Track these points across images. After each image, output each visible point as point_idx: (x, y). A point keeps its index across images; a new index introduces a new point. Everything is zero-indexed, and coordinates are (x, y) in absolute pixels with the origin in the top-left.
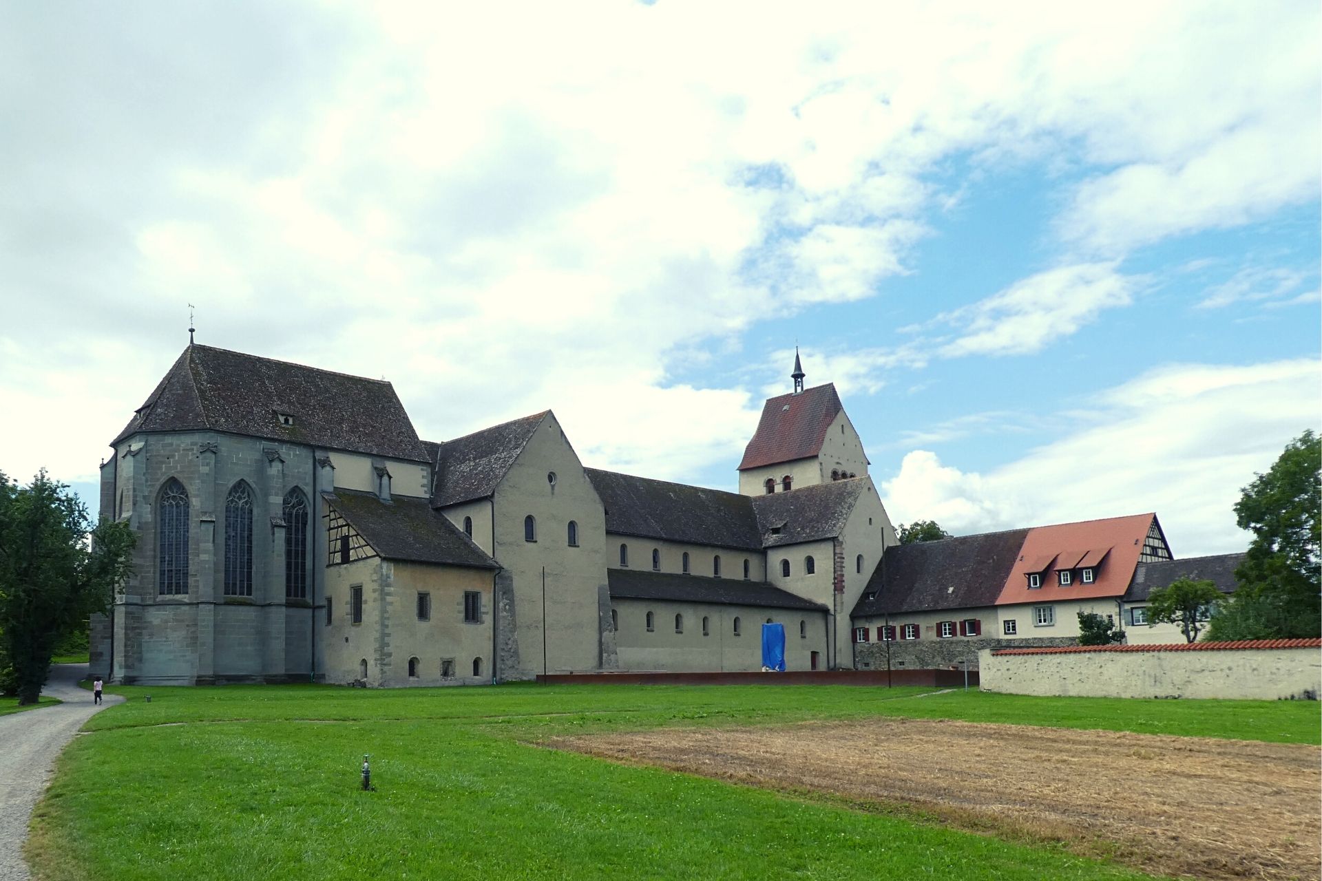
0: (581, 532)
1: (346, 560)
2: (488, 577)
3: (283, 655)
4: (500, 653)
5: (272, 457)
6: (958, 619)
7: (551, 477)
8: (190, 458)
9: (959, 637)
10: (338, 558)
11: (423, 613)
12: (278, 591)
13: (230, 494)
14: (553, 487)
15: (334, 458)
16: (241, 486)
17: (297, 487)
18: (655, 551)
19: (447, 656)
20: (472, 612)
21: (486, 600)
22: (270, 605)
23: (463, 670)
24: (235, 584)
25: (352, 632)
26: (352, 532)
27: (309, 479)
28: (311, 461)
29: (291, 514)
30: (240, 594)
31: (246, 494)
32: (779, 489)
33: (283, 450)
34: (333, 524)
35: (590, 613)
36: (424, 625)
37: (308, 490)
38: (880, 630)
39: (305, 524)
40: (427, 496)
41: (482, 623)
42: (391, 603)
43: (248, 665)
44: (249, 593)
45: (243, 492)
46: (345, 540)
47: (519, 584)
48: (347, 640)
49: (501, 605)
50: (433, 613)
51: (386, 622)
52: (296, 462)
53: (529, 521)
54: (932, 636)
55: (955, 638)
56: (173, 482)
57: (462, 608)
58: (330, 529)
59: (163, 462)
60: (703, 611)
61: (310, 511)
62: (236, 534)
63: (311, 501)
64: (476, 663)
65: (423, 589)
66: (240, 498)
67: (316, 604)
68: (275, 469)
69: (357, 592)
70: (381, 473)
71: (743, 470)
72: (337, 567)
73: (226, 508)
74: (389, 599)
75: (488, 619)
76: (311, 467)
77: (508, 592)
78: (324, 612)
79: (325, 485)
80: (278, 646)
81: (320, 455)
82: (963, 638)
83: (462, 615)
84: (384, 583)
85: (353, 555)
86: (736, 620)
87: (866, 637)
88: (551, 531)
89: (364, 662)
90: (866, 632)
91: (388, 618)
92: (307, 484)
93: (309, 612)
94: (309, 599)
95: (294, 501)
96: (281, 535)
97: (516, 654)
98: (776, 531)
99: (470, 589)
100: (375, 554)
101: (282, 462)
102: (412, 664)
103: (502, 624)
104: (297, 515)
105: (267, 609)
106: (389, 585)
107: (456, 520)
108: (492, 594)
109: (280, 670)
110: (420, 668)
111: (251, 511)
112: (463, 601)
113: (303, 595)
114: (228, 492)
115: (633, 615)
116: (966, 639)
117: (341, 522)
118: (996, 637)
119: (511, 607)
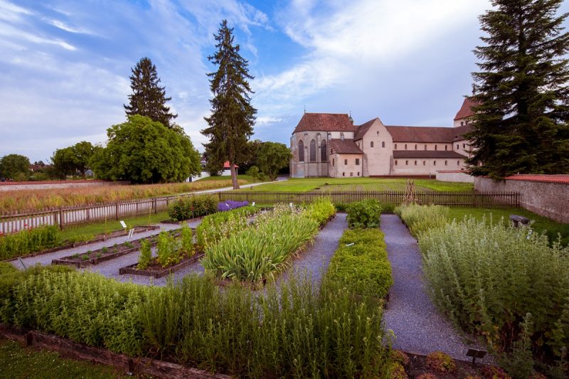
0: (386, 144)
2: (361, 155)
3: (322, 172)
4: (364, 171)
5: (319, 134)
7: (378, 133)
8: (303, 136)
10: (331, 153)
11: (346, 164)
12: (320, 161)
13: (311, 142)
14: (378, 135)
15: (331, 133)
16: (313, 140)
17: (324, 139)
19: (352, 172)
20: (357, 162)
21: (360, 160)
23: (355, 174)
24: (312, 159)
25: (333, 167)
26: (333, 148)
27: (327, 138)
29: (323, 145)
30: (313, 161)
31: (314, 142)
32: (464, 124)
33: (321, 132)
35: (388, 162)
36: (346, 166)
37: (326, 140)
39: (325, 147)
40: (353, 138)
43: (316, 174)
44: (315, 160)
46: (332, 150)
47: (369, 157)
48: (332, 169)
49: (364, 161)
50: (348, 163)
51: (338, 166)
52: (324, 134)
53: (372, 143)
56: (301, 141)
58: (330, 147)
59: (299, 137)
60: (423, 160)
61: (327, 144)
62: (312, 150)
63: (327, 142)
64: (358, 173)
65: (346, 159)
67: (327, 162)
68: (319, 136)
69: (334, 160)
70: (342, 135)
71: (455, 120)
72: (331, 155)
73: (310, 145)
74: (338, 161)
75: (361, 164)
76: (327, 135)
77: (366, 159)
79: (330, 138)
80: (320, 170)
81: (329, 132)
83: (355, 163)
85: (333, 152)
86: (435, 161)
88: (378, 144)
93: (325, 163)
95: (323, 142)
96: (320, 149)
97: (367, 171)
98: (458, 137)
99: (357, 158)
100: (336, 152)
101: (321, 135)
103: (365, 165)
105: (318, 163)
106: (338, 158)
107: (357, 143)
108: (362, 159)
109: (320, 175)
110: (345, 174)
111: (315, 145)
112: (355, 160)
113: (325, 160)
115: (401, 162)
119: (367, 162)
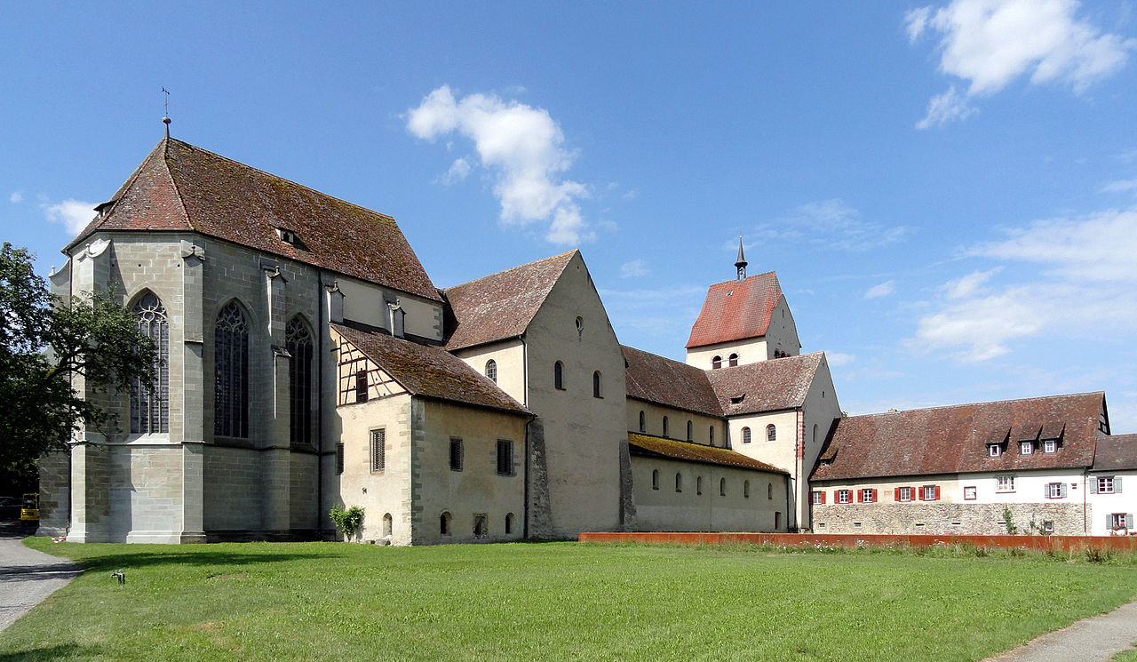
0: (604, 384)
1: (362, 398)
2: (520, 423)
3: (287, 507)
4: (532, 508)
5: (272, 276)
6: (917, 485)
7: (578, 322)
8: (169, 266)
9: (918, 501)
10: (353, 396)
11: (455, 463)
12: (281, 433)
13: (220, 315)
14: (580, 332)
15: (343, 285)
16: (234, 306)
17: (300, 314)
18: (642, 413)
19: (481, 511)
20: (504, 463)
21: (518, 450)
22: (271, 449)
23: (495, 526)
24: (227, 424)
25: (372, 481)
26: (371, 366)
27: (314, 306)
28: (316, 286)
29: (294, 345)
30: (234, 436)
31: (240, 316)
32: (725, 364)
33: (284, 269)
34: (346, 357)
35: (612, 468)
36: (456, 475)
37: (314, 319)
38: (836, 494)
39: (309, 357)
40: (440, 339)
41: (514, 475)
42: (422, 450)
44: (245, 434)
45: (237, 314)
46: (362, 377)
47: (549, 435)
48: (365, 491)
49: (533, 458)
50: (466, 461)
51: (417, 471)
52: (300, 284)
53: (558, 366)
54: (891, 499)
55: (913, 502)
56: (147, 296)
57: (495, 458)
58: (342, 364)
59: (133, 270)
60: (696, 471)
61: (315, 343)
62: (229, 363)
63: (317, 333)
64: (508, 519)
65: (456, 435)
66: (232, 321)
67: (323, 450)
68: (277, 288)
69: (378, 435)
70: (394, 307)
72: (351, 407)
73: (216, 330)
74: (420, 443)
75: (519, 470)
76: (317, 293)
77: (540, 443)
78: (333, 459)
79: (334, 315)
80: (282, 496)
81: (325, 278)
82: (922, 502)
83: (495, 466)
84: (416, 425)
85: (372, 393)
86: (723, 481)
87: (823, 500)
88: (579, 380)
89: (388, 517)
90: (823, 496)
91: (419, 467)
92: (312, 313)
93: (313, 459)
94: (314, 444)
95: (297, 330)
96: (285, 366)
97: (547, 509)
98: (735, 401)
99: (503, 437)
100: (404, 390)
101: (285, 281)
102: (444, 520)
103: (533, 476)
104: (301, 347)
105: (268, 454)
106: (419, 428)
107: (476, 364)
108: (524, 443)
110: (451, 524)
111: (246, 339)
112: (495, 450)
113: (308, 440)
114: (218, 311)
115: (642, 473)
116: (924, 503)
117: (356, 355)
118: (955, 502)
119: (542, 460)
